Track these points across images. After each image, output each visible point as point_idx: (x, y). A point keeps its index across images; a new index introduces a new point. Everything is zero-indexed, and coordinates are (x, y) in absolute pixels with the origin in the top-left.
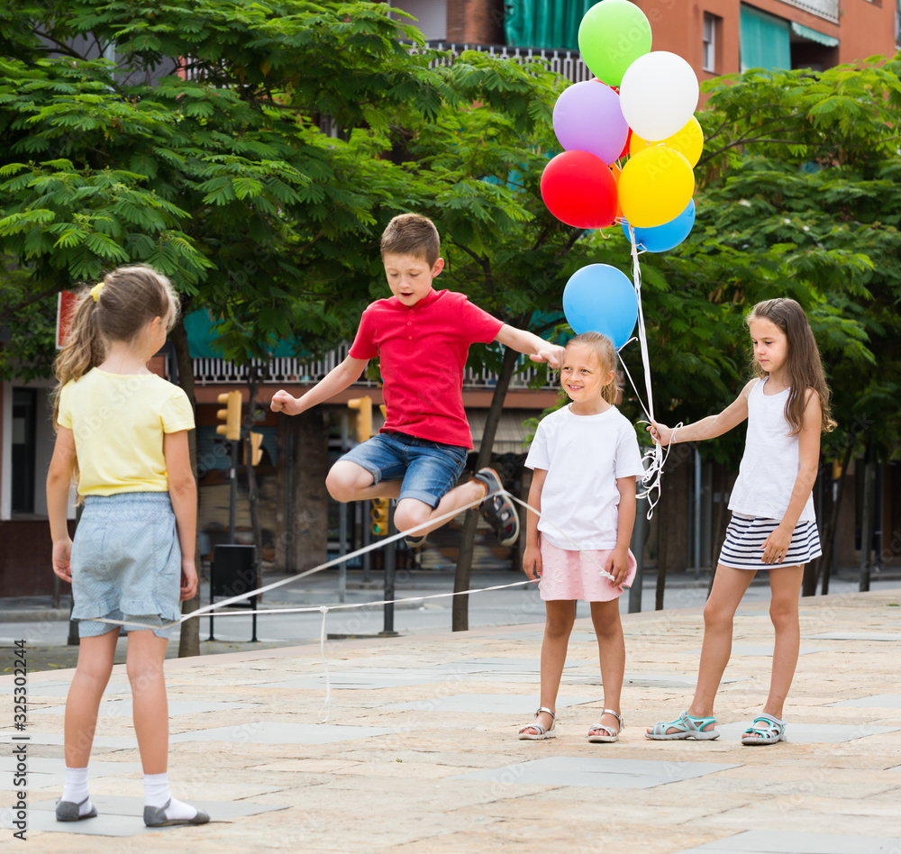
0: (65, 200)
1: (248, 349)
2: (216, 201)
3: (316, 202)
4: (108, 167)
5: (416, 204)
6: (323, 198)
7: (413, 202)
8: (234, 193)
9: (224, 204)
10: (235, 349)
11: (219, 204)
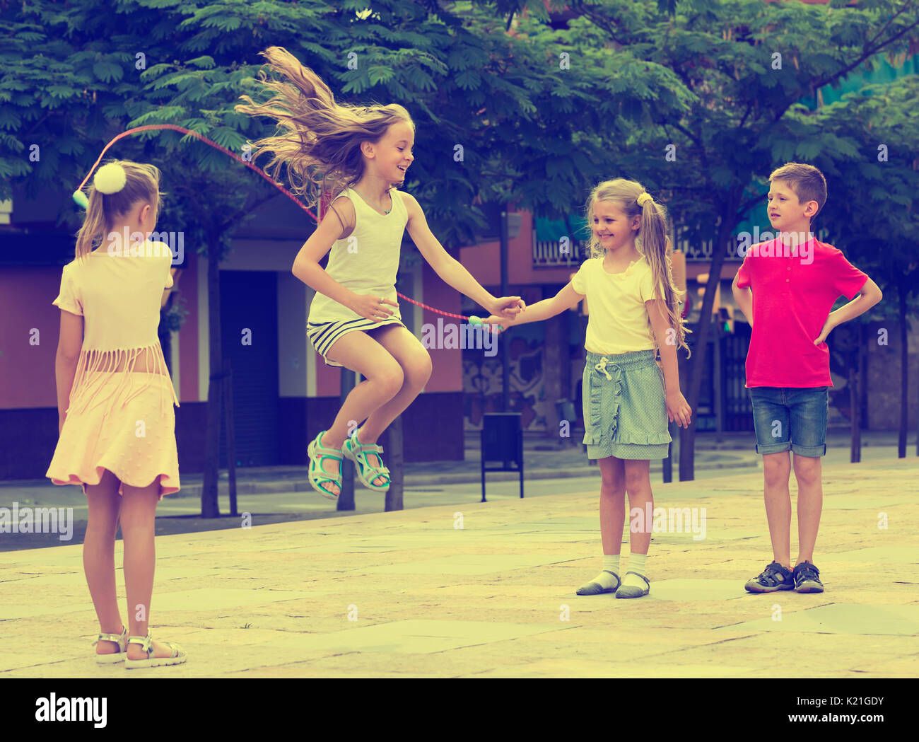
0: (197, 97)
1: (459, 230)
2: (352, 90)
3: (471, 89)
4: (245, 63)
5: (587, 87)
6: (479, 84)
7: (585, 85)
8: (369, 81)
9: (359, 92)
10: (449, 230)
11: (355, 92)
